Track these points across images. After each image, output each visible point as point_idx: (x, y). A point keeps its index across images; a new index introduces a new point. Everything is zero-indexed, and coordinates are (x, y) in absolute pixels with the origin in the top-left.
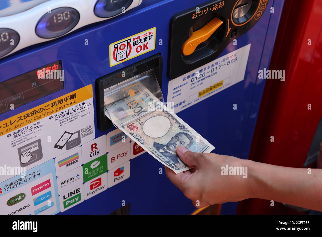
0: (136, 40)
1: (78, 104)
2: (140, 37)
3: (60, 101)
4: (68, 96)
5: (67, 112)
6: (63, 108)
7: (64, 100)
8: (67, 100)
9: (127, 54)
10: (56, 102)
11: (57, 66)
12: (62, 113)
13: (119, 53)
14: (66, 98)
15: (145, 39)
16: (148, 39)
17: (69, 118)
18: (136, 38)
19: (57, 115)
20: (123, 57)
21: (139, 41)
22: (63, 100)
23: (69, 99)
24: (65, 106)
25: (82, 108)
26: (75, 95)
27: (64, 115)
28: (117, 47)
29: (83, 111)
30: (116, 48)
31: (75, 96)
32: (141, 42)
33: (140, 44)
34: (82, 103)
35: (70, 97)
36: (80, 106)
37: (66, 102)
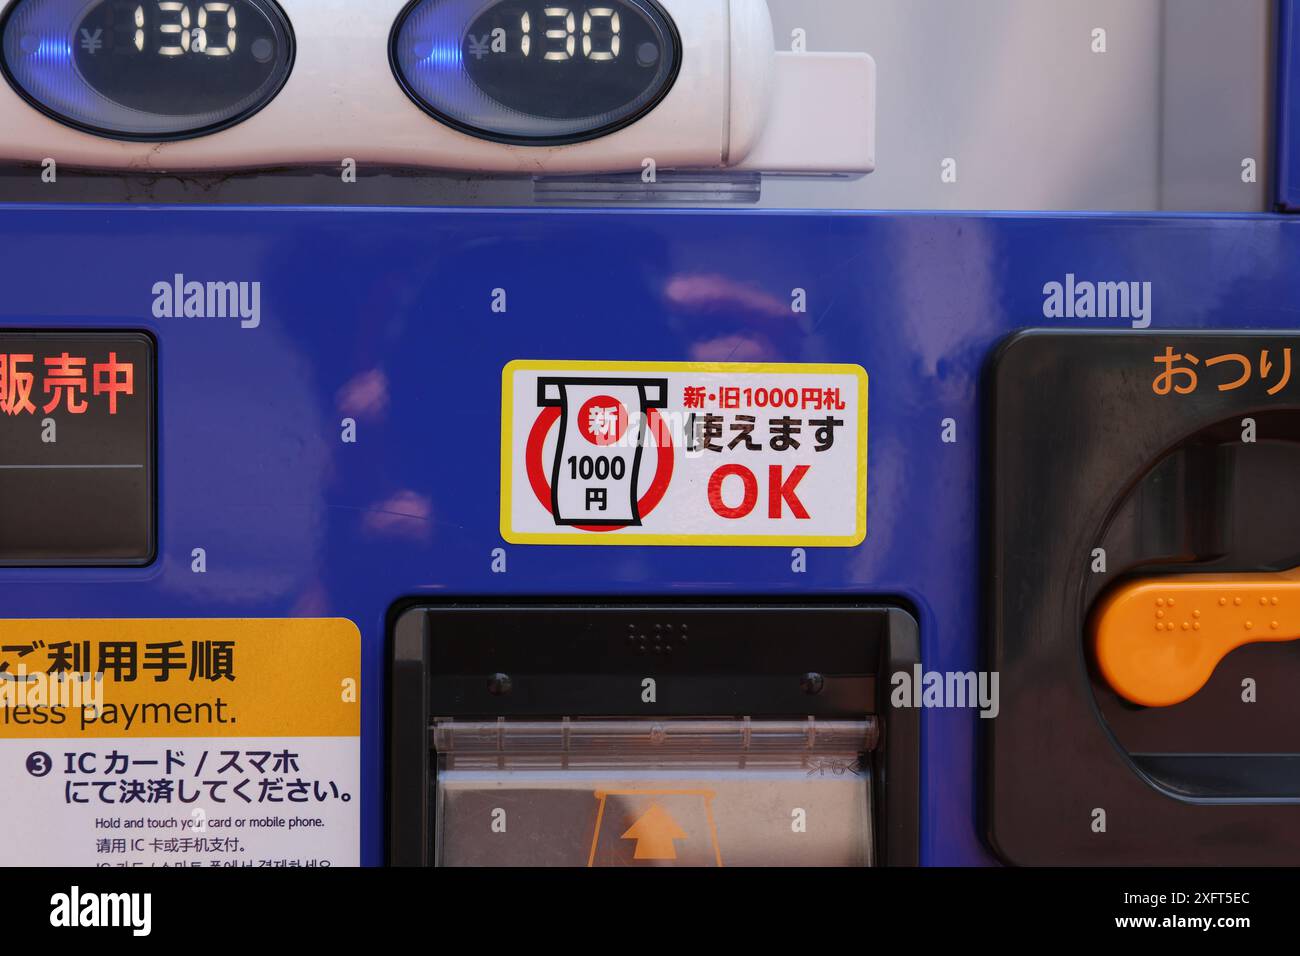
0: (712, 407)
1: (242, 744)
2: (743, 398)
3: (118, 655)
4: (179, 644)
5: (158, 773)
6: (130, 720)
7: (148, 656)
8: (166, 667)
9: (641, 494)
10: (87, 644)
11: (128, 368)
12: (120, 764)
13: (573, 460)
14: (165, 646)
15: (785, 434)
16: (807, 436)
17: (165, 834)
18: (707, 392)
19: (88, 763)
20: (604, 500)
21: (733, 427)
22: (141, 660)
23: (184, 666)
24: (150, 711)
25: (276, 794)
26: (230, 652)
27: (136, 791)
28: (561, 405)
29: (277, 822)
30: (555, 409)
31: (229, 664)
32: (745, 436)
33: (741, 455)
34: (276, 745)
35: (187, 649)
36: (258, 766)
37: (158, 679)
